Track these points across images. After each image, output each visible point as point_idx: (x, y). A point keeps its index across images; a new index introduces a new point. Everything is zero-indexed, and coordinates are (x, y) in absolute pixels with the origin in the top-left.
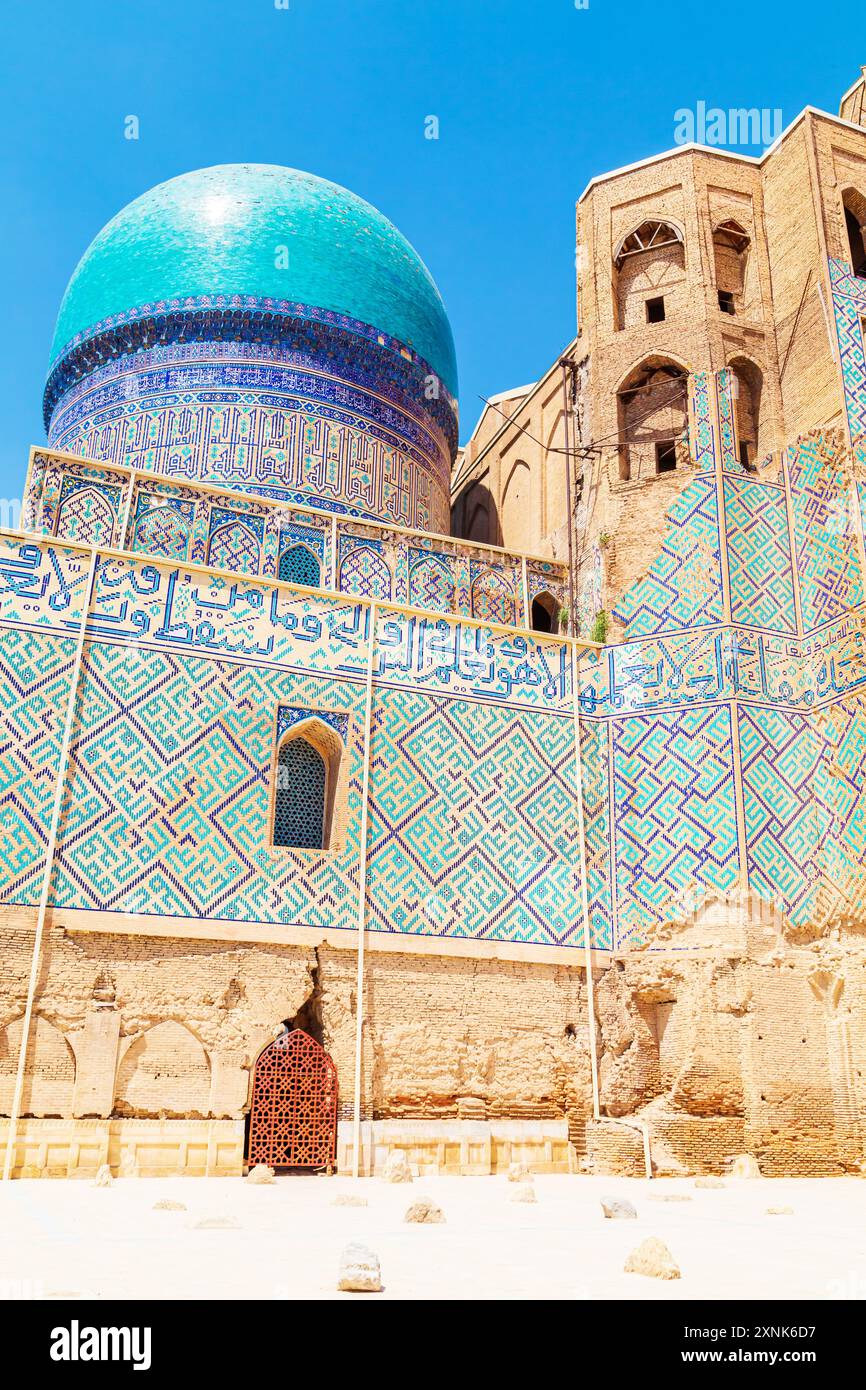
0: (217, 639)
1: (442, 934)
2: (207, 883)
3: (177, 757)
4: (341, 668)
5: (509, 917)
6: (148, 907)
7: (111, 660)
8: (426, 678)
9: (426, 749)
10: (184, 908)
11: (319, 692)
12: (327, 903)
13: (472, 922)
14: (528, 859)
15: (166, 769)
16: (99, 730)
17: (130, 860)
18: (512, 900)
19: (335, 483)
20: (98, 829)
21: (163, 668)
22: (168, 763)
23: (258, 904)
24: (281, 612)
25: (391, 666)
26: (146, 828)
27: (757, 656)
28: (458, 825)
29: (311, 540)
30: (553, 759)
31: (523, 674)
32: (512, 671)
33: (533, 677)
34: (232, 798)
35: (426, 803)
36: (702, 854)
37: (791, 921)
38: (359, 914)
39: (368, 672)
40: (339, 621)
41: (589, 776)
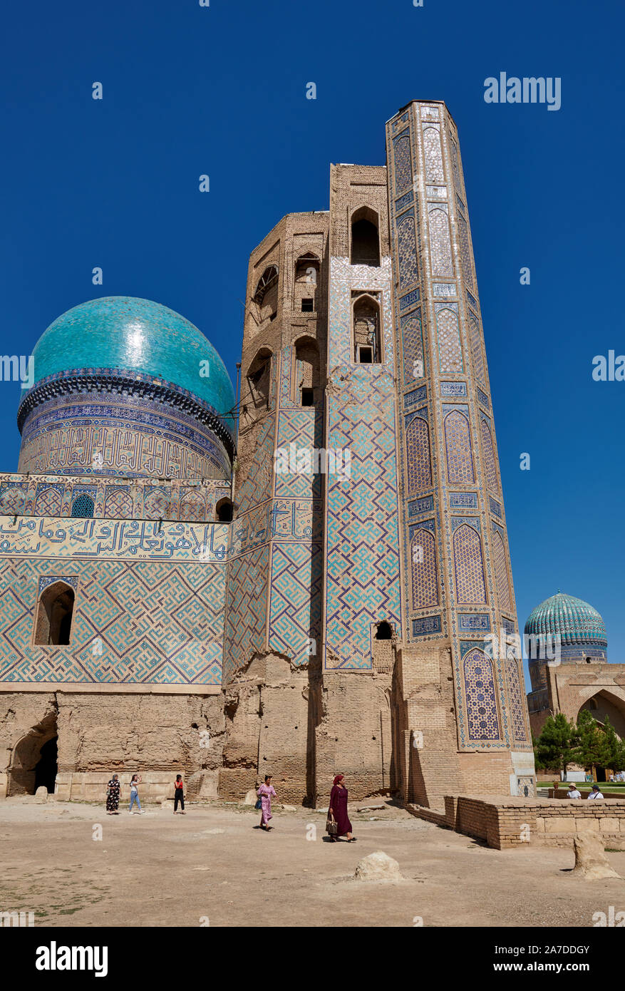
1: (122, 682)
5: (161, 671)
8: (123, 553)
9: (120, 589)
11: (62, 568)
12: (60, 671)
13: (139, 675)
14: (175, 640)
18: (164, 663)
23: (25, 674)
25: (103, 549)
28: (136, 626)
30: (195, 587)
31: (181, 544)
32: (174, 543)
33: (187, 545)
35: (119, 617)
36: (254, 630)
37: (295, 662)
38: (78, 674)
39: (90, 554)
40: (76, 530)
41: (216, 594)
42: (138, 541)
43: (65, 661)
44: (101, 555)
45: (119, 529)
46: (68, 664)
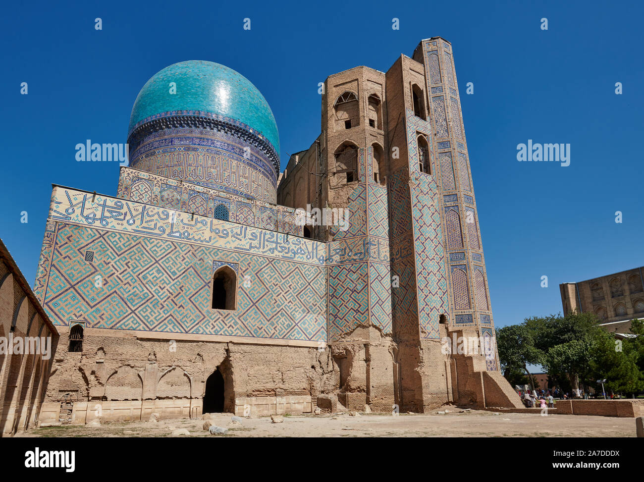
0: (190, 237)
1: (271, 338)
2: (188, 322)
3: (177, 278)
4: (235, 248)
5: (293, 332)
6: (167, 329)
7: (151, 244)
8: (266, 252)
9: (266, 276)
10: (180, 329)
11: (228, 256)
12: (231, 328)
13: (280, 334)
14: (300, 313)
15: (173, 283)
16: (148, 268)
17: (160, 314)
18: (294, 326)
19: (234, 182)
20: (148, 303)
21: (171, 247)
22: (173, 280)
23: (207, 328)
24: (214, 227)
25: (253, 248)
26: (166, 303)
27: (377, 246)
28: (276, 302)
29: (226, 202)
30: (309, 280)
31: (299, 251)
32: (296, 250)
33: (303, 252)
34: (197, 292)
35: (265, 294)
36: (357, 311)
37: (384, 332)
38: (243, 331)
39: (245, 249)
40: (235, 231)
41: (321, 285)
42: (274, 245)
43: (233, 321)
44: (252, 251)
45: (262, 235)
46: (236, 323)
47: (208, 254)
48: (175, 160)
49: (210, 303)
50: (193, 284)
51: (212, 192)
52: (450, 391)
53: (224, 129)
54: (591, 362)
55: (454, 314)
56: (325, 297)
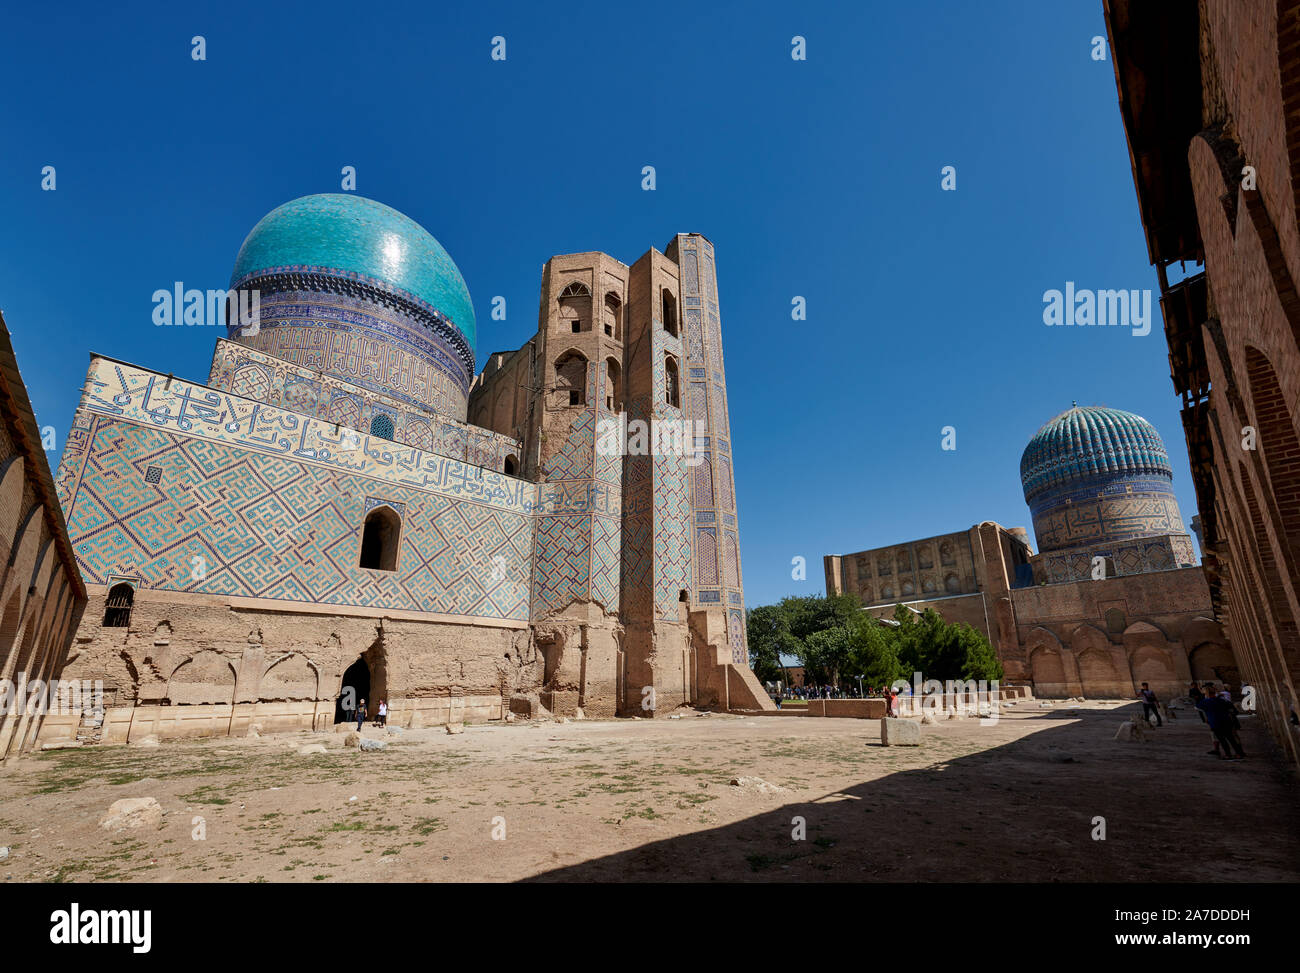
0: (331, 459)
1: (448, 613)
2: (320, 584)
3: (305, 519)
4: (402, 480)
5: (482, 605)
6: (285, 596)
7: (265, 464)
8: (448, 490)
9: (445, 524)
10: (305, 597)
11: (389, 492)
12: (388, 597)
13: (462, 607)
15: (298, 525)
16: (257, 501)
17: (273, 572)
18: (484, 598)
19: (405, 384)
20: (253, 554)
21: (298, 471)
22: (299, 522)
23: (349, 596)
24: (370, 448)
25: (429, 482)
26: (284, 555)
27: (605, 495)
28: (459, 561)
29: (390, 413)
30: (509, 533)
31: (497, 492)
32: (492, 490)
33: (502, 494)
34: (337, 542)
35: (444, 550)
36: (573, 580)
37: (608, 610)
38: (405, 602)
39: (417, 484)
40: (403, 457)
41: (525, 542)
42: (461, 482)
43: (392, 587)
44: (427, 487)
45: (444, 465)
46: (396, 590)
47: (358, 487)
48: (312, 339)
49: (357, 559)
50: (330, 529)
51: (369, 395)
52: (688, 689)
53: (395, 306)
54: (851, 654)
55: (698, 590)
56: (530, 560)
